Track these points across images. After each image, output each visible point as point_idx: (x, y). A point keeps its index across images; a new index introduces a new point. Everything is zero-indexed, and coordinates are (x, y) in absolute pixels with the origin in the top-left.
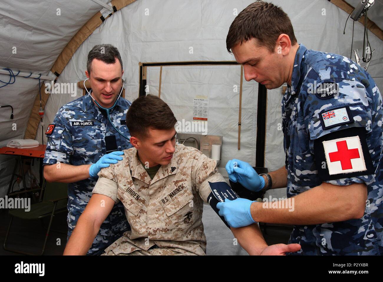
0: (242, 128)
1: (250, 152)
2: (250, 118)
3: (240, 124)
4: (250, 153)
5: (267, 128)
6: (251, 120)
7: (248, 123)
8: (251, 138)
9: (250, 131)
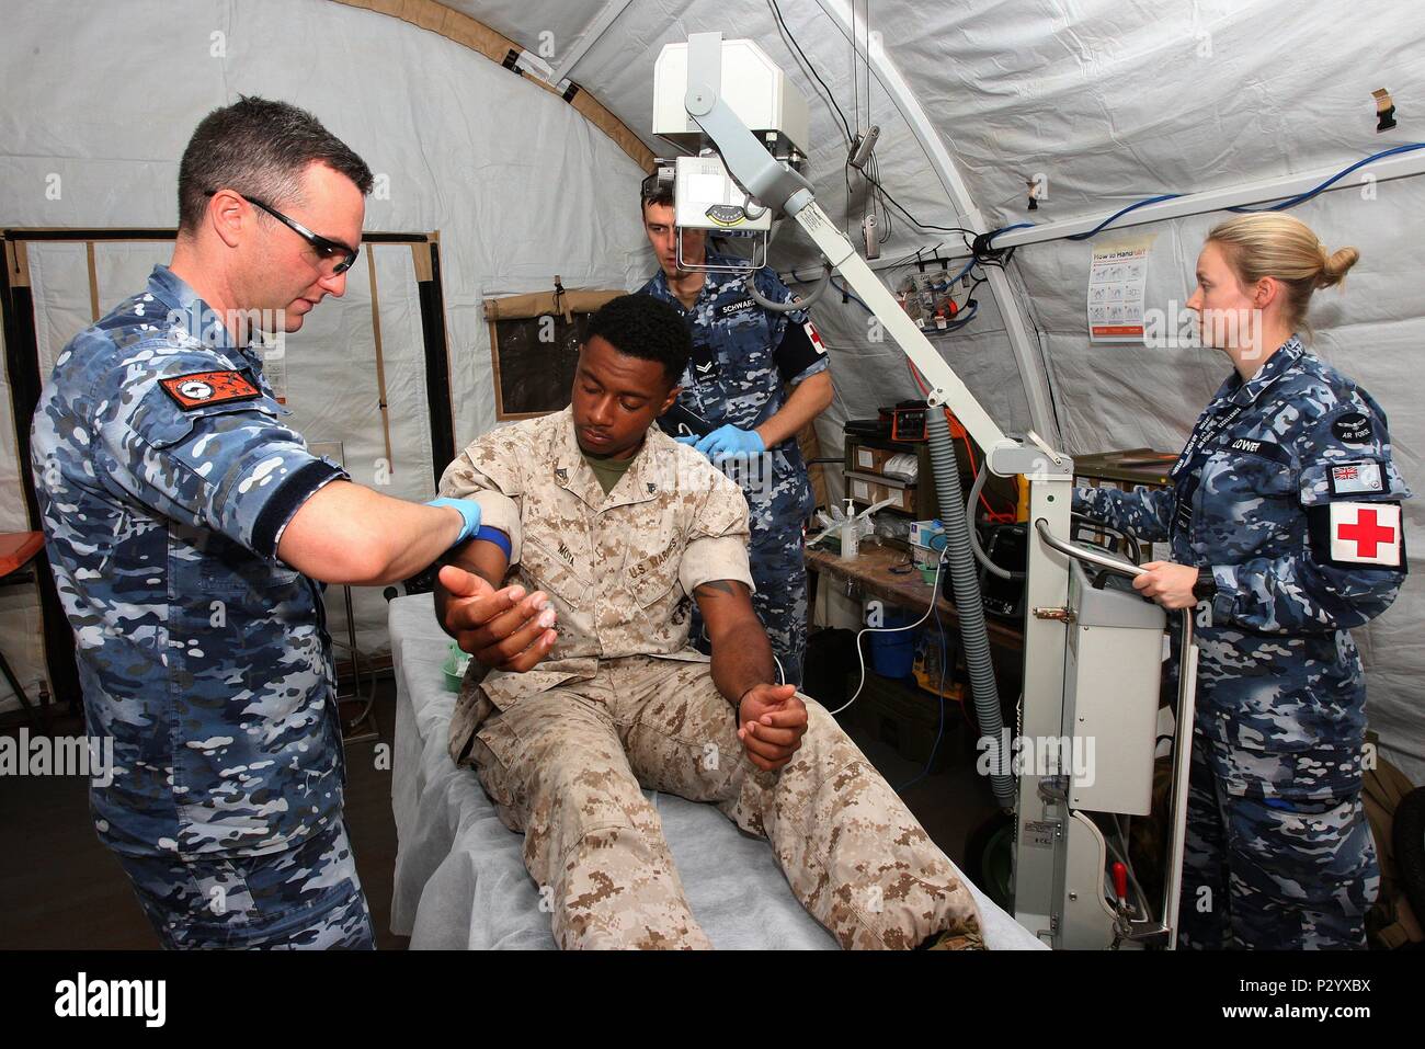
0: (392, 412)
1: (419, 475)
2: (409, 386)
3: (383, 405)
4: (420, 479)
5: (455, 407)
6: (413, 390)
7: (405, 401)
8: (417, 438)
9: (413, 420)
